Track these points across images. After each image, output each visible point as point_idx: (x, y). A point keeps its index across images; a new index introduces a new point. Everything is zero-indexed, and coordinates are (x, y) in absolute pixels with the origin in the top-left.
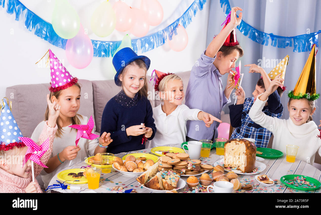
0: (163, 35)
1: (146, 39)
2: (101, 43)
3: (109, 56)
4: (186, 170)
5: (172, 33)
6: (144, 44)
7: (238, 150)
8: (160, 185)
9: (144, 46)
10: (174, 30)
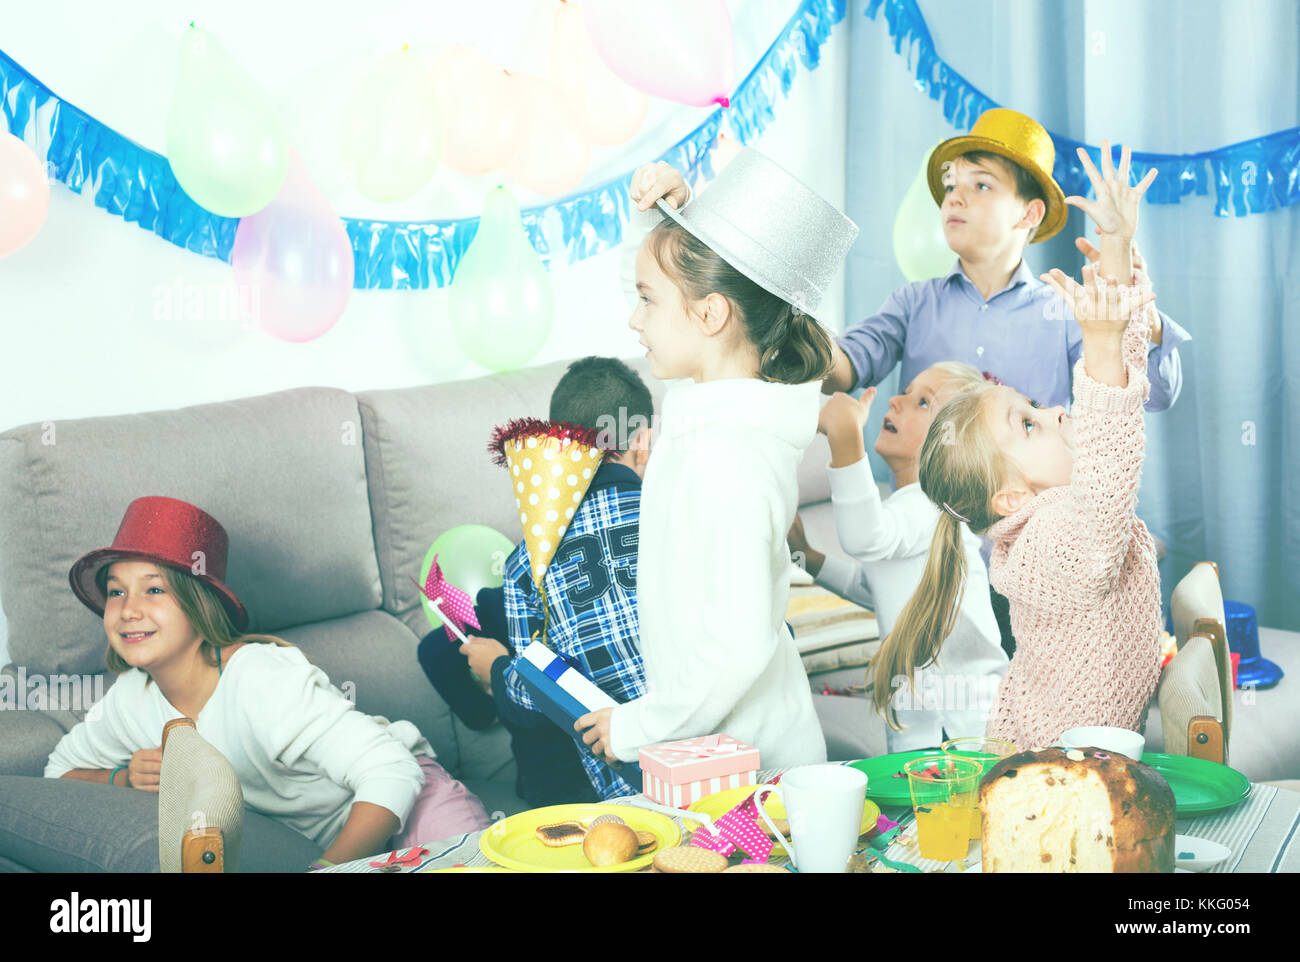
1: (581, 203)
2: (390, 231)
3: (426, 285)
6: (573, 225)
9: (577, 233)
10: (702, 158)
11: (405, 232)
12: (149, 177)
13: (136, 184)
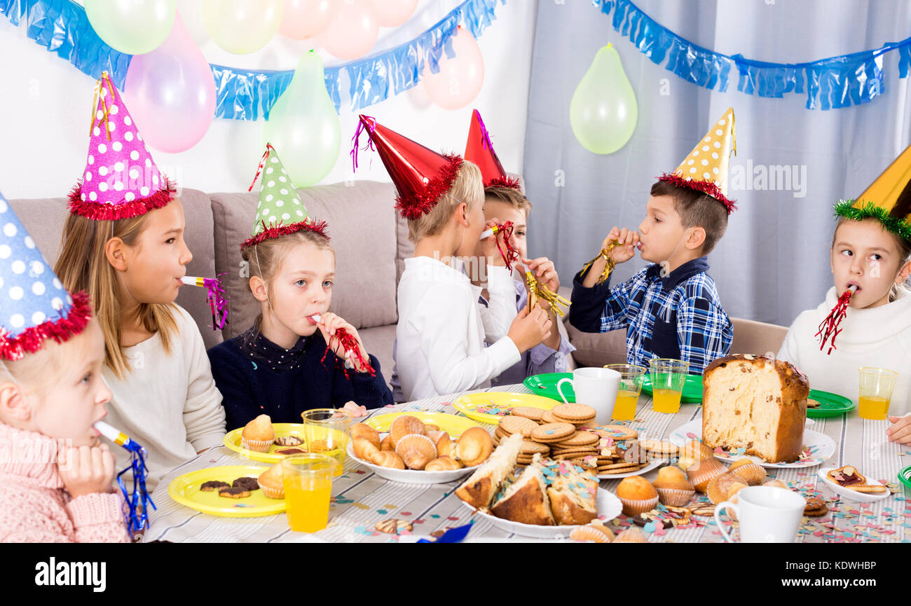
0: (414, 56)
1: (364, 67)
3: (256, 117)
4: (599, 459)
5: (436, 53)
6: (358, 82)
7: (747, 390)
8: (544, 511)
9: (360, 88)
10: (446, 40)
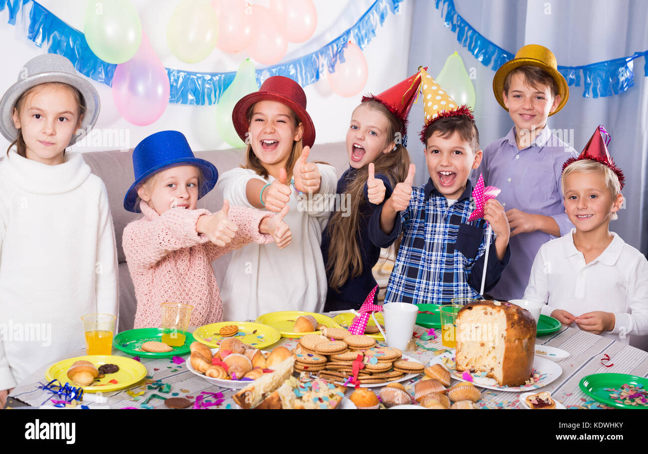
0: (316, 62)
1: (280, 69)
2: (188, 76)
3: (203, 104)
5: (334, 59)
10: (339, 52)
11: (195, 77)
12: (74, 42)
13: (68, 44)
